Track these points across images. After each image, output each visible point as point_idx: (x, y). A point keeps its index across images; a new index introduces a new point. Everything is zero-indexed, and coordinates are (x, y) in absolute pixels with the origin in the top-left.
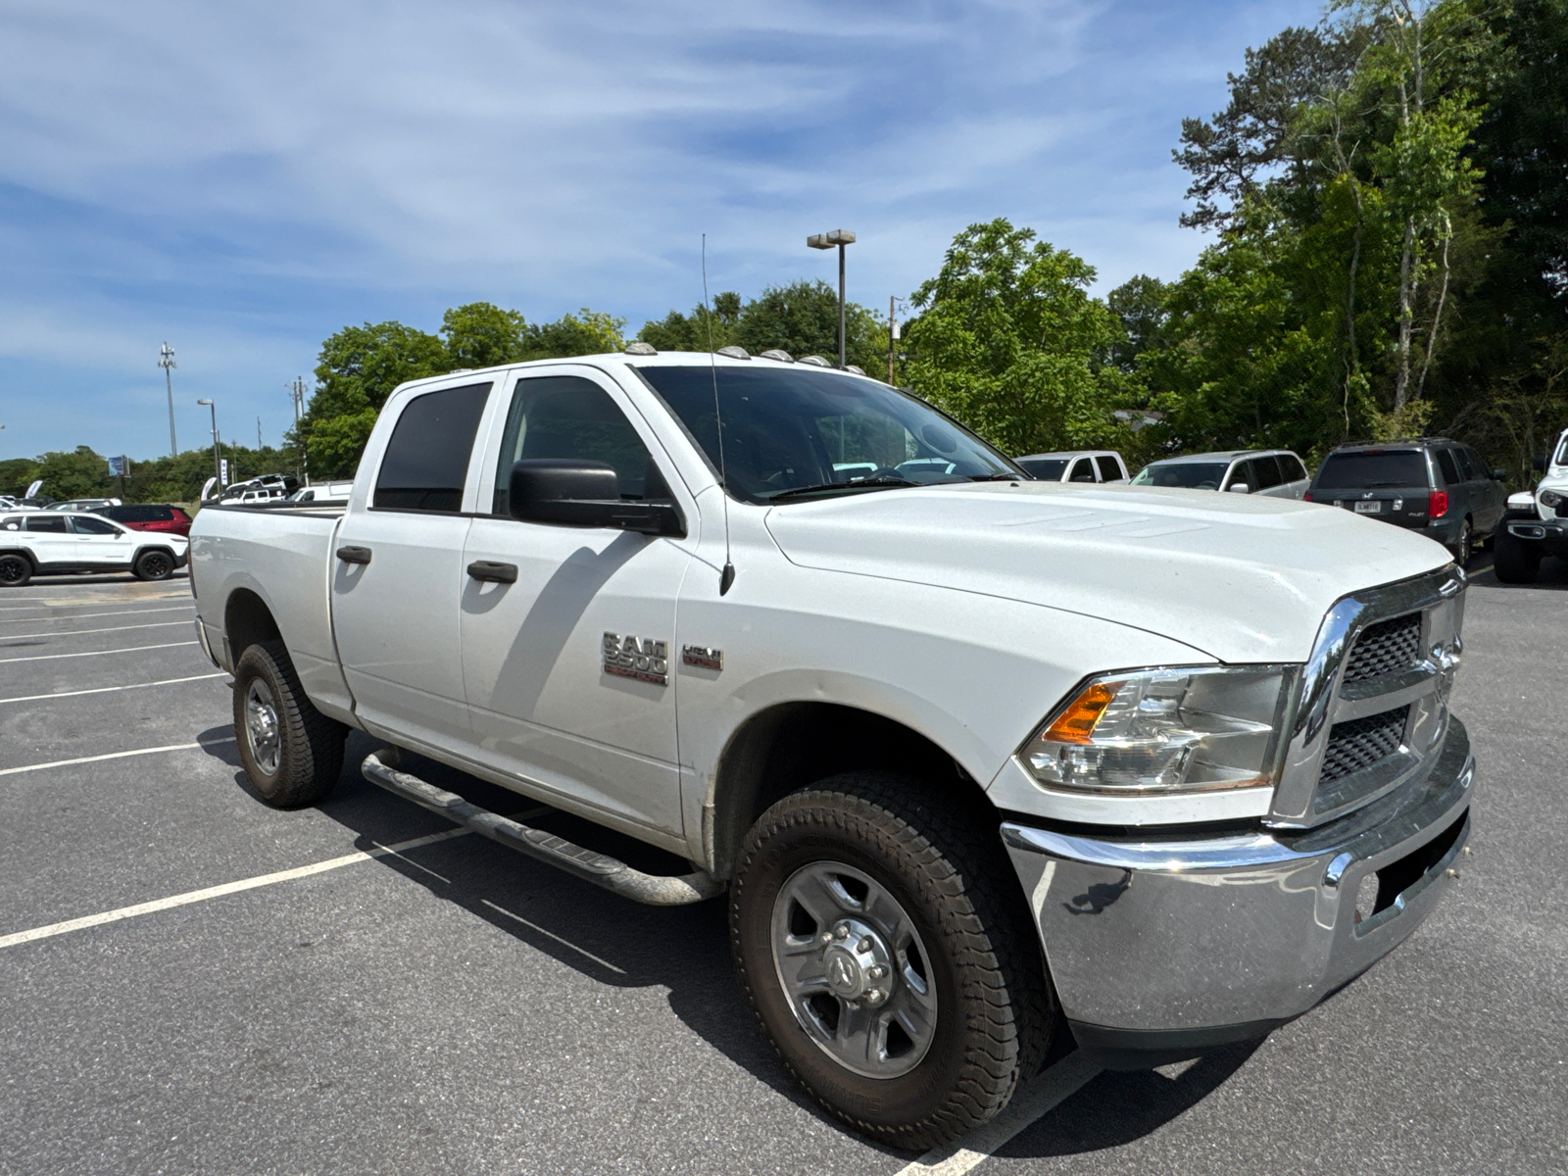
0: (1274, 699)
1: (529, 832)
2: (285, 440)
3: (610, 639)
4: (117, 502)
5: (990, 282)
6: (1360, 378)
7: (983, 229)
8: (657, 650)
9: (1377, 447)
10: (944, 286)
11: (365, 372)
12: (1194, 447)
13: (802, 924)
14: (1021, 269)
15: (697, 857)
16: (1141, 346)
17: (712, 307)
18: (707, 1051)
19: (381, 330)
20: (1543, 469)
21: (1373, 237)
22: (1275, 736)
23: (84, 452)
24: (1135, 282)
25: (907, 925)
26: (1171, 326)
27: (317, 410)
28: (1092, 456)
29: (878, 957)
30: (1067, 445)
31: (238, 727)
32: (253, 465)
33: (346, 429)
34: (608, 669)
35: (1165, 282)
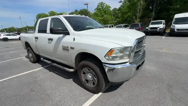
0: (129, 50)
1: (58, 65)
3: (63, 46)
4: (17, 32)
5: (101, 8)
6: (134, 17)
7: (101, 3)
8: (68, 47)
9: (136, 23)
10: (97, 9)
12: (120, 24)
13: (84, 73)
14: (104, 7)
15: (74, 67)
16: (115, 14)
17: (75, 11)
18: (76, 85)
20: (149, 25)
21: (135, 4)
22: (129, 54)
23: (13, 27)
24: (114, 8)
25: (94, 73)
26: (118, 12)
28: (111, 25)
29: (91, 76)
30: (109, 24)
31: (28, 55)
32: (31, 28)
34: (63, 49)
35: (117, 8)
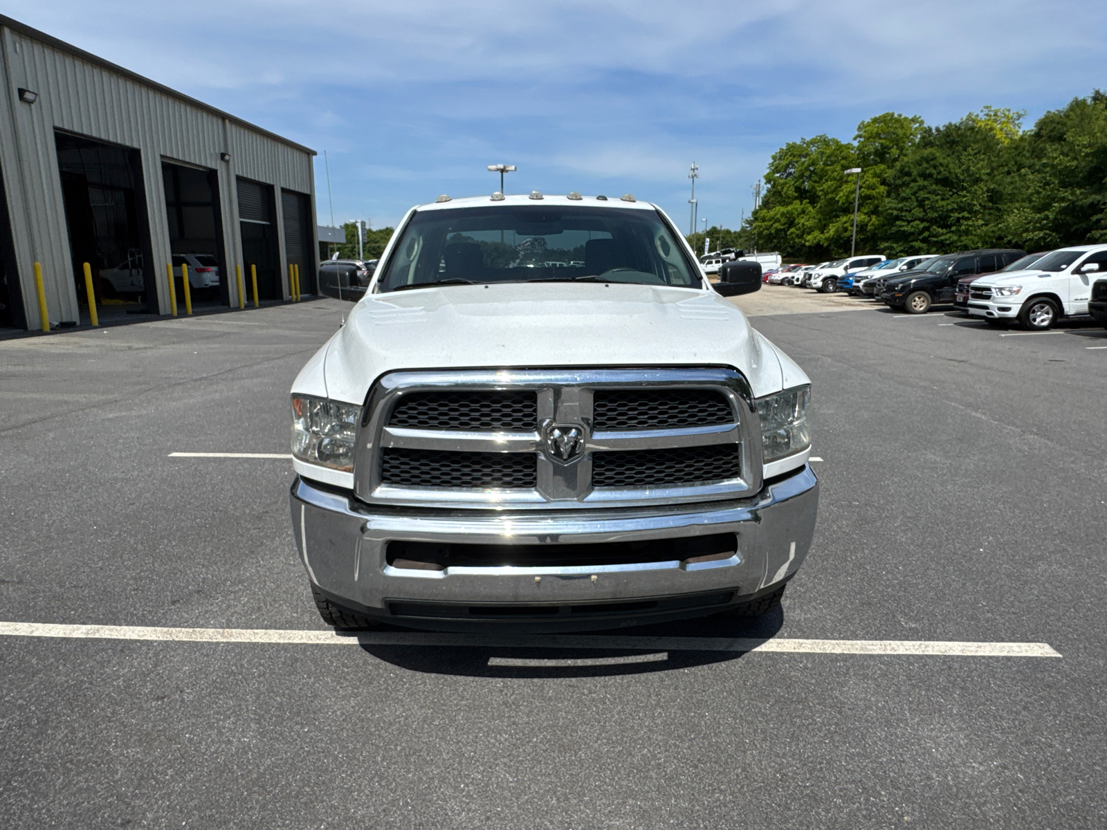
2: (744, 224)
11: (796, 175)
19: (813, 142)
27: (766, 204)
32: (733, 241)
33: (778, 216)
